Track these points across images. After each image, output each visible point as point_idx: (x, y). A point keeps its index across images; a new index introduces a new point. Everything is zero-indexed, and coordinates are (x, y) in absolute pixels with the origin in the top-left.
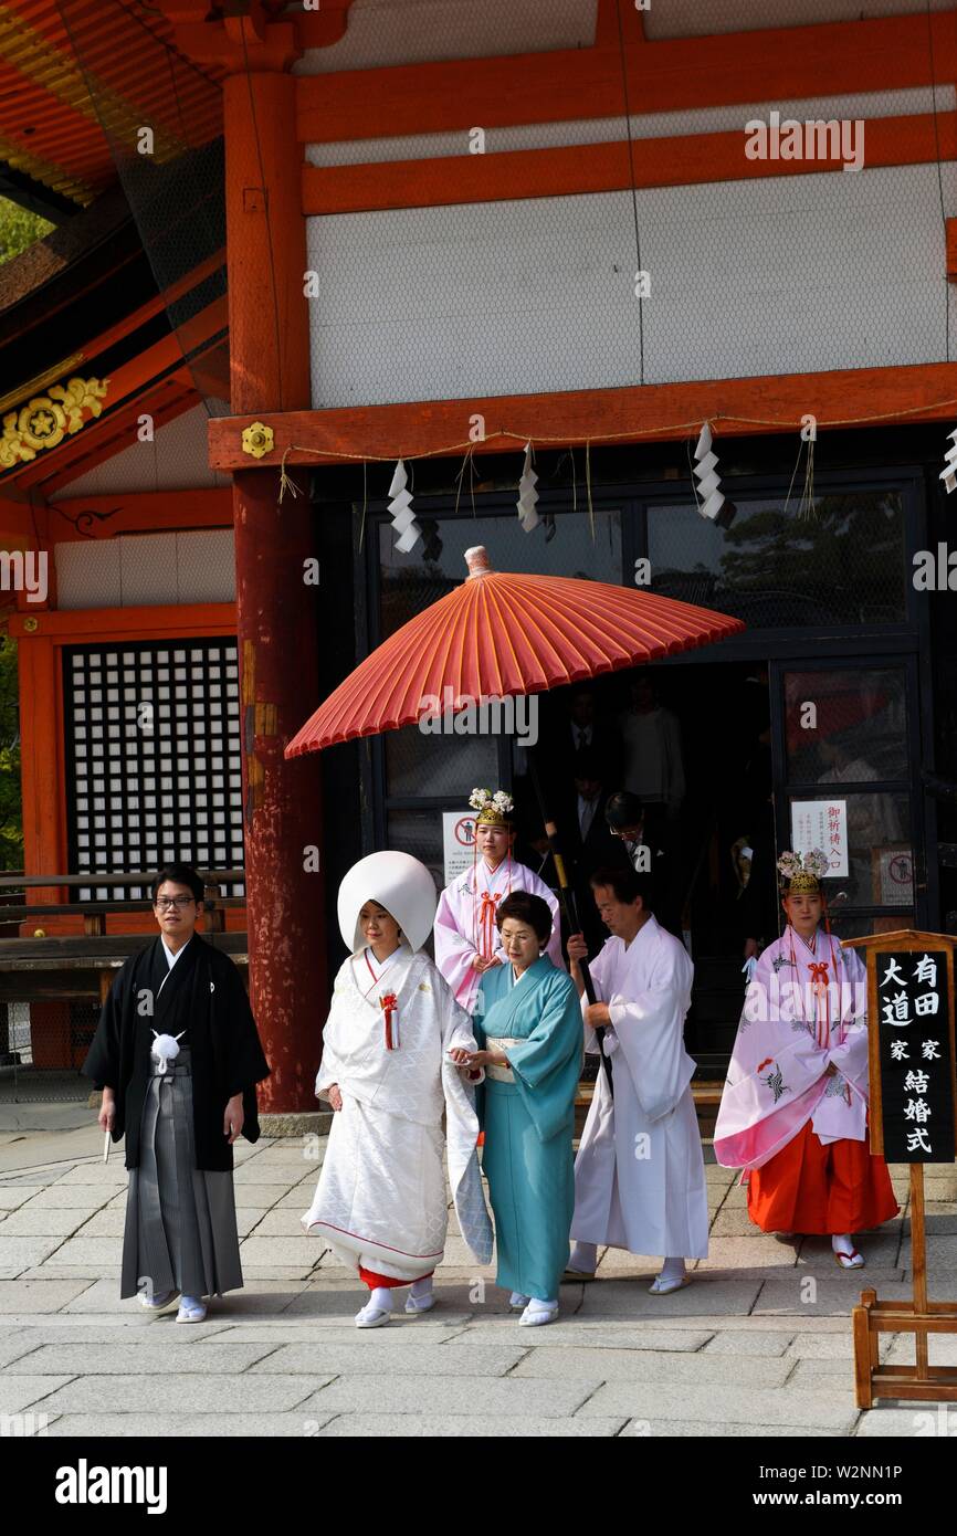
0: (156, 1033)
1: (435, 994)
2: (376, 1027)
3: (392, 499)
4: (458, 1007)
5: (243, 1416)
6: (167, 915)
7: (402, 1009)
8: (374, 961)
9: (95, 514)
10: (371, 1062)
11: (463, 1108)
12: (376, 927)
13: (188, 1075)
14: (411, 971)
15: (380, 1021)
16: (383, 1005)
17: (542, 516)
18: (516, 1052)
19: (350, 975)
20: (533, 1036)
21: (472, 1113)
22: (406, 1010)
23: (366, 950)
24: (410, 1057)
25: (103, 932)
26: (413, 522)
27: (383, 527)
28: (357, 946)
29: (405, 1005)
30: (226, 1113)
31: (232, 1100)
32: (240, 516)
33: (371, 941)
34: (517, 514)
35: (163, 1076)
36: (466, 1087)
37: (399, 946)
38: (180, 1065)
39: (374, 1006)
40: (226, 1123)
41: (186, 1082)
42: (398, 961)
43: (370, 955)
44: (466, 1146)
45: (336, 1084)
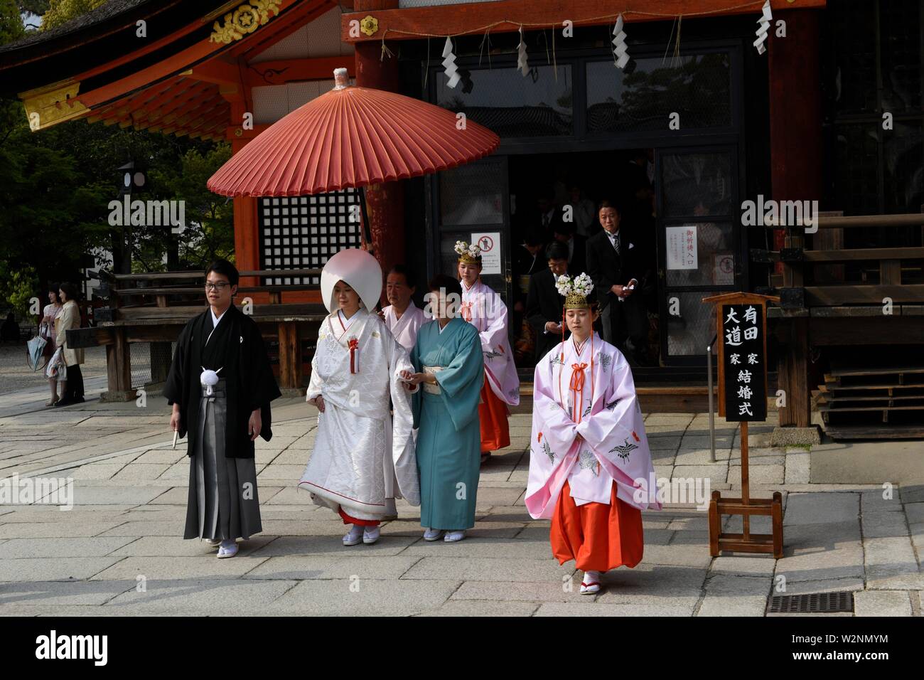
0: (204, 369)
1: (382, 338)
2: (345, 360)
3: (444, 59)
4: (398, 346)
5: (371, 558)
6: (211, 294)
7: (361, 349)
8: (344, 319)
9: (274, 70)
10: (343, 381)
11: (403, 409)
12: (344, 297)
13: (224, 397)
14: (367, 324)
15: (348, 356)
16: (349, 346)
17: (531, 68)
18: (441, 374)
19: (329, 327)
20: (451, 365)
21: (410, 412)
22: (364, 349)
23: (338, 311)
24: (366, 377)
25: (280, 302)
26: (456, 71)
27: (439, 75)
28: (332, 308)
29: (364, 345)
30: (250, 419)
31: (254, 413)
32: (359, 68)
33: (341, 306)
34: (517, 67)
35: (209, 397)
36: (407, 395)
37: (360, 308)
38: (219, 391)
39: (344, 346)
40: (250, 427)
41: (222, 401)
42: (359, 318)
43: (341, 314)
44: (406, 433)
45: (321, 395)
